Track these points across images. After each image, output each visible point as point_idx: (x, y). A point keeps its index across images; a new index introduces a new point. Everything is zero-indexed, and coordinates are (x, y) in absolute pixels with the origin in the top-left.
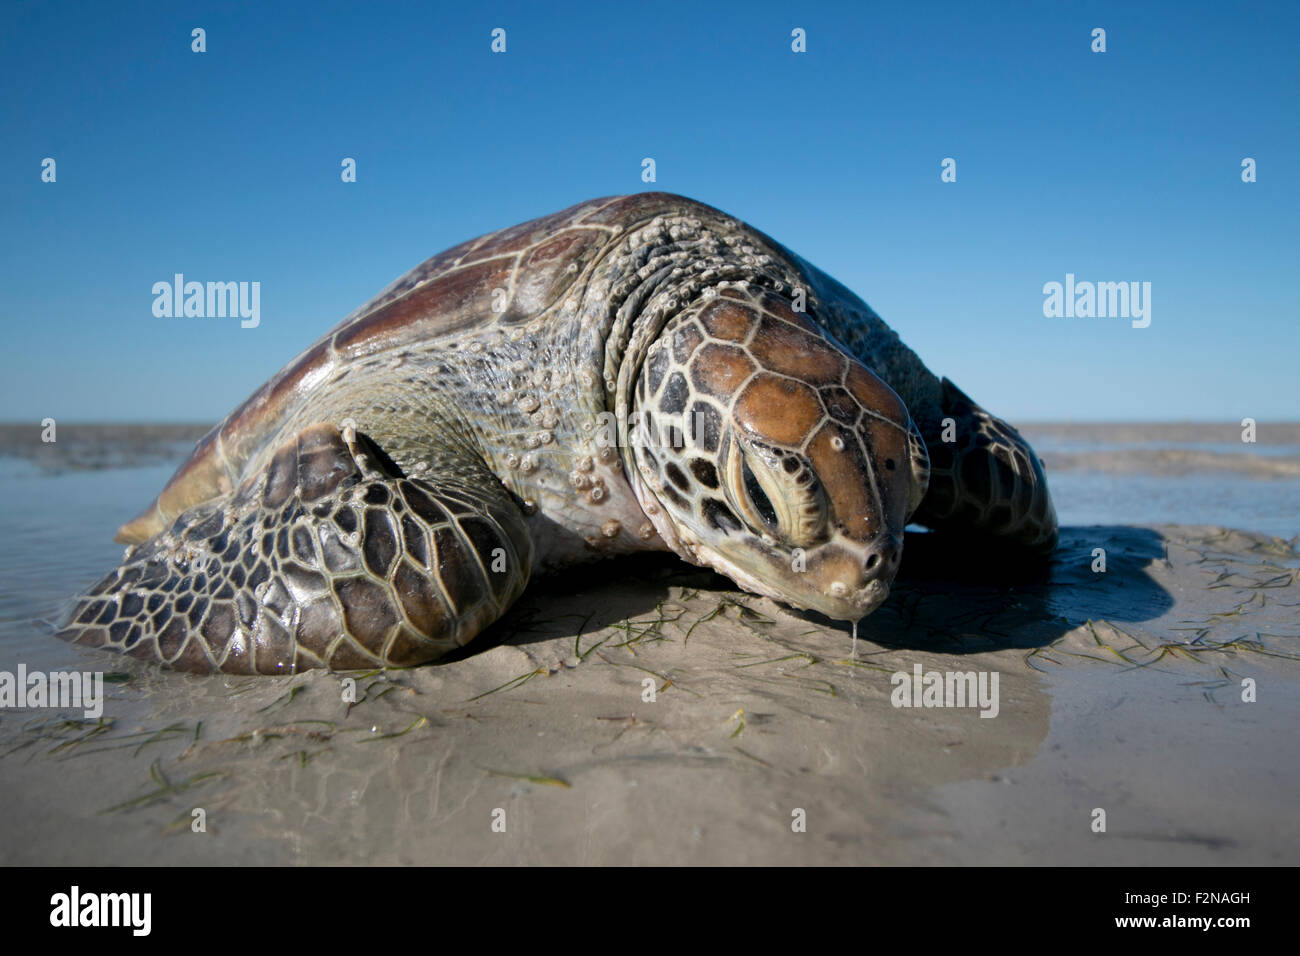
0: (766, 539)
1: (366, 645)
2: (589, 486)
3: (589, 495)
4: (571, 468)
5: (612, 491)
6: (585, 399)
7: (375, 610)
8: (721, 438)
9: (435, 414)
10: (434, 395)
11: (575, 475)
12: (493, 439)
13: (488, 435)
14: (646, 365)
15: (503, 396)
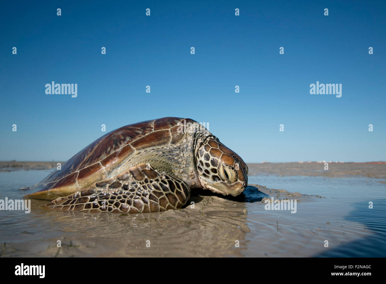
0: (226, 182)
1: (173, 205)
2: (192, 175)
3: (191, 177)
4: (189, 172)
5: (195, 176)
6: (191, 159)
7: (173, 199)
8: (218, 164)
9: (163, 162)
10: (162, 158)
11: (190, 173)
12: (175, 166)
13: (174, 166)
14: (199, 152)
15: (176, 158)
